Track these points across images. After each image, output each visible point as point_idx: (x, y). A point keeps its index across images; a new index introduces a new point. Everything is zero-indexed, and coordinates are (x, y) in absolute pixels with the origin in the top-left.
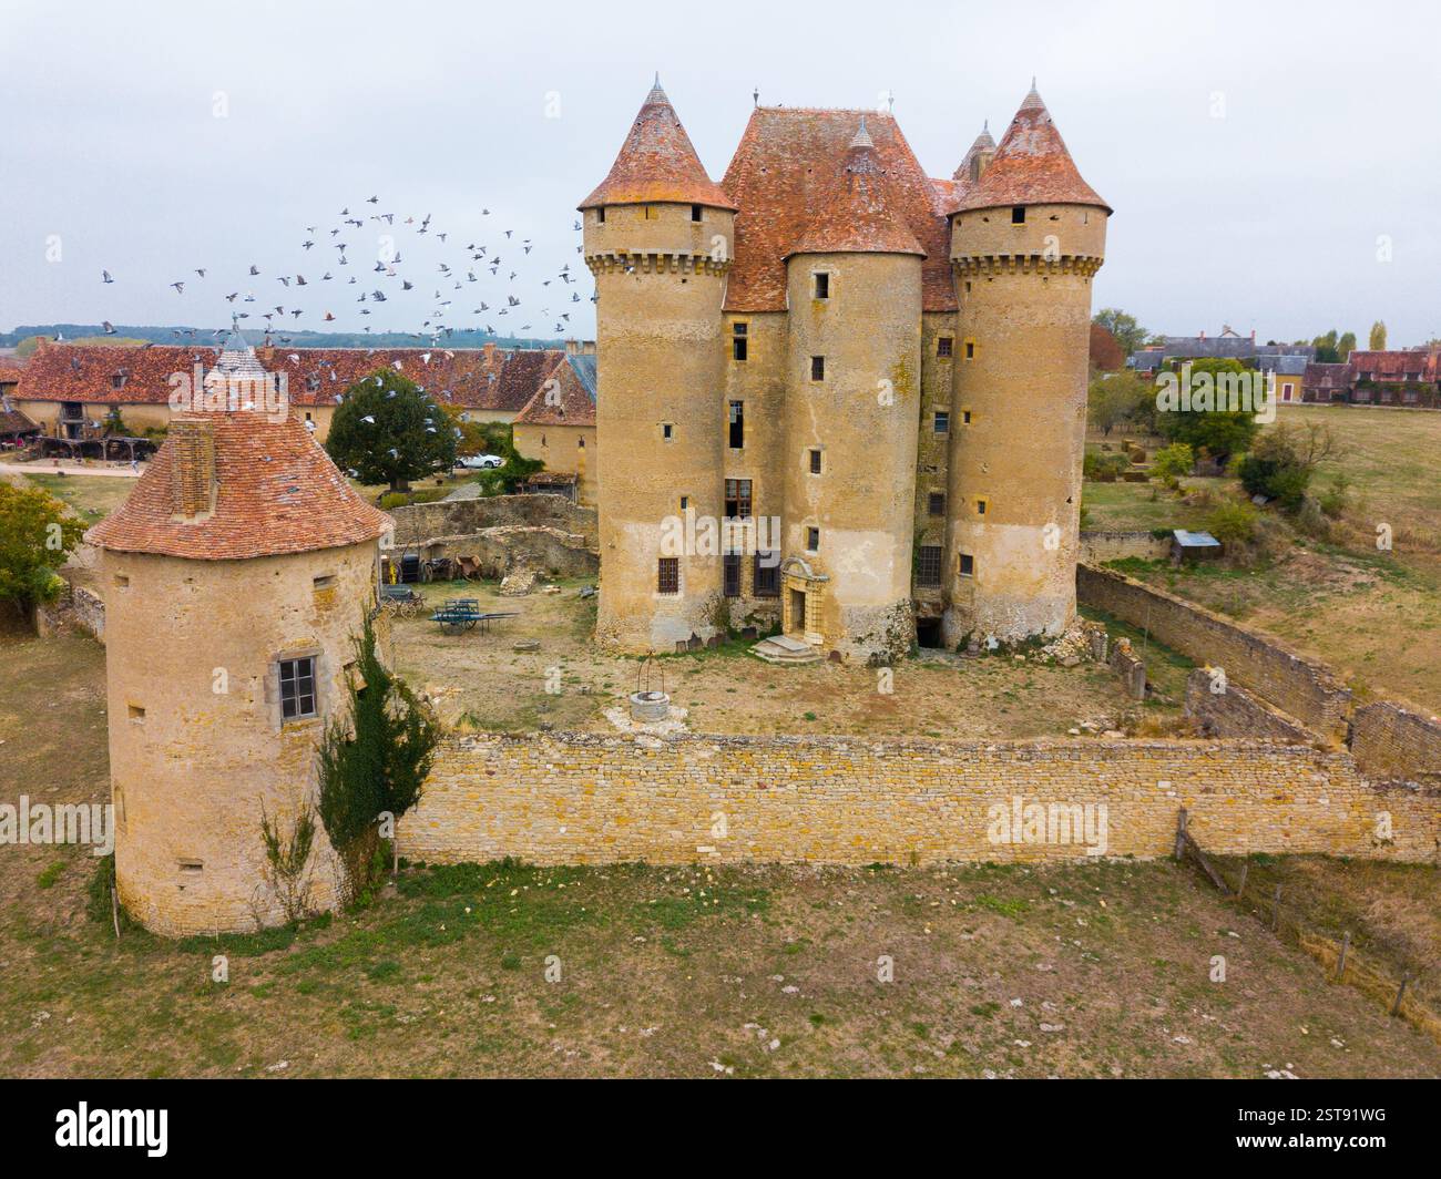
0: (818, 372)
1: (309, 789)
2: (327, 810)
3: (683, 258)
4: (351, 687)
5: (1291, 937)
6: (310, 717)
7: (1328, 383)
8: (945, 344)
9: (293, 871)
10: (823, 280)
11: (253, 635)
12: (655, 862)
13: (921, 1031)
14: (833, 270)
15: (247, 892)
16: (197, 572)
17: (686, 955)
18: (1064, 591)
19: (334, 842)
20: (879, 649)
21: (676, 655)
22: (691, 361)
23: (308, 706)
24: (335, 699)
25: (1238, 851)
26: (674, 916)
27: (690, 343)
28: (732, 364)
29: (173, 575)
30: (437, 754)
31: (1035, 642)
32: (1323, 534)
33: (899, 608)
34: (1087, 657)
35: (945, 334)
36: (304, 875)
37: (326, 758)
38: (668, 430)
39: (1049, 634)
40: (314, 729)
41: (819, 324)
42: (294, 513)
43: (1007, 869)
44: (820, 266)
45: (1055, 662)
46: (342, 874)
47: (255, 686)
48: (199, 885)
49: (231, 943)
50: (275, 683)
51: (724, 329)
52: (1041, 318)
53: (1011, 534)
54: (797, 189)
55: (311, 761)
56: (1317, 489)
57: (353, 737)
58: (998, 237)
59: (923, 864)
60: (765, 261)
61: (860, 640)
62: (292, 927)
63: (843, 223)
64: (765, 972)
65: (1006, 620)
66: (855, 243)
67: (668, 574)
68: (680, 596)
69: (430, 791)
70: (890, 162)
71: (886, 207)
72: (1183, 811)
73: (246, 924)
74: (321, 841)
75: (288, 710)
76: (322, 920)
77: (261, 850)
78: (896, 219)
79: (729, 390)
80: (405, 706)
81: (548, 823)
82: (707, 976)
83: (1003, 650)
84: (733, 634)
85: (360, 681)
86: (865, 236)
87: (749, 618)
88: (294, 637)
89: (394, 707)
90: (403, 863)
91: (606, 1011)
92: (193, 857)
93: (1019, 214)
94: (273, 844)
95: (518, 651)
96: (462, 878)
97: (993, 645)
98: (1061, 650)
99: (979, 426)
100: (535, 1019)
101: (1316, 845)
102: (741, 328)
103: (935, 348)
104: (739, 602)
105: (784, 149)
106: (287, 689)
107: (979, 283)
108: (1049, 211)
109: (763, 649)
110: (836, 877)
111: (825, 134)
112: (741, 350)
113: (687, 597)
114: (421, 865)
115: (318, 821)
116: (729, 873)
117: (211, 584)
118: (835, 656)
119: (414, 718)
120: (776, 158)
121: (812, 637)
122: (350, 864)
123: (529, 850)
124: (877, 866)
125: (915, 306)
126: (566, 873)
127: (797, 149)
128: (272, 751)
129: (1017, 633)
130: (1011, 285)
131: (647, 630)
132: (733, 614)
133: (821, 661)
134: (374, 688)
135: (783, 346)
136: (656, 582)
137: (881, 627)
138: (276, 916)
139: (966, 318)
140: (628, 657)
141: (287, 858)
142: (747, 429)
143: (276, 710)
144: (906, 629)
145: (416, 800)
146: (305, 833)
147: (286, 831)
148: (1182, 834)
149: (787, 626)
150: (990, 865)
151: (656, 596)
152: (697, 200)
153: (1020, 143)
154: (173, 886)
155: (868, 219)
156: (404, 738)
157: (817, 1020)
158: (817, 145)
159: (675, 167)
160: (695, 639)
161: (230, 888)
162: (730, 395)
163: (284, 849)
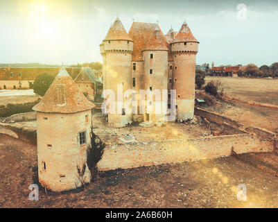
0: (151, 72)
1: (85, 158)
2: (88, 162)
3: (126, 51)
4: (90, 137)
5: (256, 166)
6: (84, 144)
7: (209, 72)
8: (171, 67)
9: (82, 175)
10: (152, 55)
12: (147, 166)
13: (208, 189)
14: (154, 53)
15: (74, 180)
16: (64, 116)
17: (161, 182)
18: (192, 111)
19: (89, 168)
20: (163, 123)
21: (125, 127)
22: (127, 70)
23: (84, 142)
24: (88, 140)
25: (241, 153)
26: (155, 175)
27: (127, 67)
28: (133, 71)
29: (59, 117)
30: (105, 149)
31: (189, 120)
32: (221, 99)
34: (198, 122)
35: (171, 65)
36: (84, 176)
37: (87, 152)
38: (123, 84)
39: (191, 118)
40: (85, 146)
41: (151, 63)
44: (151, 53)
45: (193, 123)
46: (90, 174)
47: (76, 138)
48: (64, 180)
50: (79, 137)
51: (131, 64)
52: (189, 62)
53: (184, 101)
54: (143, 38)
55: (85, 152)
56: (219, 91)
57: (91, 147)
58: (182, 47)
59: (192, 161)
60: (138, 51)
61: (160, 122)
62: (83, 186)
63: (155, 45)
64: (176, 183)
66: (158, 48)
68: (126, 116)
69: (104, 157)
72: (233, 147)
73: (74, 187)
74: (87, 168)
76: (87, 184)
77: (76, 171)
78: (164, 44)
79: (132, 76)
82: (166, 185)
84: (134, 122)
86: (160, 47)
87: (137, 119)
89: (97, 141)
90: (99, 171)
91: (153, 194)
92: (63, 174)
93: (185, 44)
94: (79, 170)
96: (109, 173)
97: (182, 121)
98: (193, 121)
99: (178, 82)
100: (141, 197)
101: (252, 151)
102: (134, 64)
103: (169, 68)
105: (139, 30)
106: (81, 139)
107: (178, 56)
108: (191, 43)
109: (141, 124)
111: (146, 27)
112: (134, 68)
114: (102, 171)
115: (86, 165)
116: (160, 166)
117: (67, 118)
118: (155, 125)
119: (101, 142)
121: (151, 122)
122: (91, 172)
124: (185, 162)
125: (167, 60)
126: (130, 170)
127: (142, 30)
128: (79, 151)
130: (183, 56)
131: (119, 122)
132: (134, 118)
133: (153, 126)
134: (94, 137)
135: (143, 67)
138: (80, 185)
139: (175, 62)
140: (116, 128)
141: (81, 173)
142: (136, 83)
143: (79, 143)
145: (101, 159)
146: (84, 167)
147: (81, 167)
148: (232, 151)
149: (145, 120)
151: (121, 116)
152: (128, 39)
153: (184, 31)
154: (58, 181)
155: (160, 44)
156: (99, 146)
157: (190, 190)
158: (145, 29)
160: (129, 124)
161: (71, 180)
163: (81, 171)
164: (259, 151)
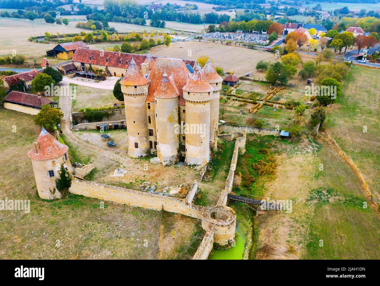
0: (156, 116)
1: (54, 185)
2: (57, 187)
3: (134, 95)
4: (59, 173)
6: (53, 177)
8: (184, 111)
9: (53, 194)
10: (156, 101)
11: (45, 168)
12: (99, 199)
15: (48, 195)
17: (92, 212)
18: (202, 157)
19: (59, 191)
20: (168, 163)
21: (138, 159)
22: (137, 111)
23: (53, 176)
24: (57, 175)
25: (171, 212)
27: (138, 108)
28: (148, 110)
30: (72, 181)
31: (195, 165)
33: (172, 156)
35: (184, 109)
36: (55, 194)
37: (56, 182)
38: (134, 122)
39: (198, 164)
40: (54, 178)
41: (156, 108)
42: (49, 154)
43: (140, 208)
44: (156, 98)
45: (195, 170)
46: (60, 194)
47: (46, 173)
48: (43, 194)
49: (47, 201)
50: (48, 173)
51: (146, 104)
52: (194, 111)
53: (191, 147)
55: (54, 182)
57: (60, 179)
58: (187, 96)
59: (130, 205)
61: (165, 161)
62: (54, 200)
64: (99, 216)
65: (190, 161)
66: (160, 96)
67: (136, 146)
68: (138, 149)
69: (72, 186)
70: (180, 72)
71: (167, 89)
72: (162, 205)
73: (49, 199)
74: (57, 191)
75: (51, 176)
76: (58, 199)
77: (49, 191)
79: (147, 114)
80: (67, 175)
81: (86, 192)
82: (92, 215)
83: (190, 166)
84: (151, 155)
85: (61, 172)
86: (162, 95)
87: (154, 153)
88: (50, 168)
89: (66, 175)
90: (70, 193)
91: (78, 217)
92: (42, 190)
93: (189, 93)
94: (51, 191)
95: (116, 153)
96: (76, 196)
97: (189, 165)
102: (149, 104)
103: (182, 111)
104: (152, 149)
105: (161, 67)
106: (50, 174)
108: (193, 94)
109: (152, 160)
110: (118, 205)
111: (169, 64)
112: (149, 107)
113: (140, 149)
114: (72, 194)
115: (56, 188)
117: (39, 162)
118: (161, 163)
119: (68, 177)
120: (159, 69)
121: (159, 159)
122: (61, 193)
123: (84, 195)
124: (125, 205)
127: (163, 68)
128: (49, 180)
129: (192, 163)
131: (133, 153)
132: (151, 151)
133: (159, 164)
134: (63, 173)
136: (134, 146)
137: (168, 160)
138: (52, 198)
140: (131, 157)
142: (151, 121)
143: (49, 176)
144: (174, 160)
145: (70, 186)
146: (54, 190)
147: (52, 189)
148: (163, 208)
150: (139, 207)
151: (135, 148)
152: (135, 85)
155: (163, 91)
156: (68, 179)
158: (167, 67)
159: (133, 77)
160: (142, 156)
161: (46, 195)
162: (148, 115)
163: (52, 191)
164: (188, 215)
